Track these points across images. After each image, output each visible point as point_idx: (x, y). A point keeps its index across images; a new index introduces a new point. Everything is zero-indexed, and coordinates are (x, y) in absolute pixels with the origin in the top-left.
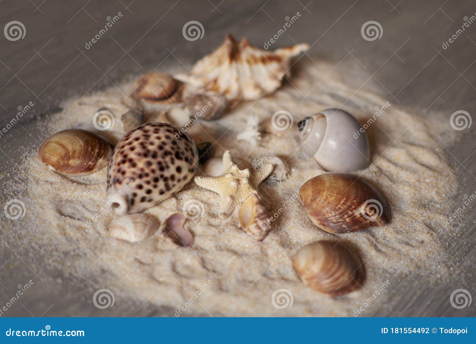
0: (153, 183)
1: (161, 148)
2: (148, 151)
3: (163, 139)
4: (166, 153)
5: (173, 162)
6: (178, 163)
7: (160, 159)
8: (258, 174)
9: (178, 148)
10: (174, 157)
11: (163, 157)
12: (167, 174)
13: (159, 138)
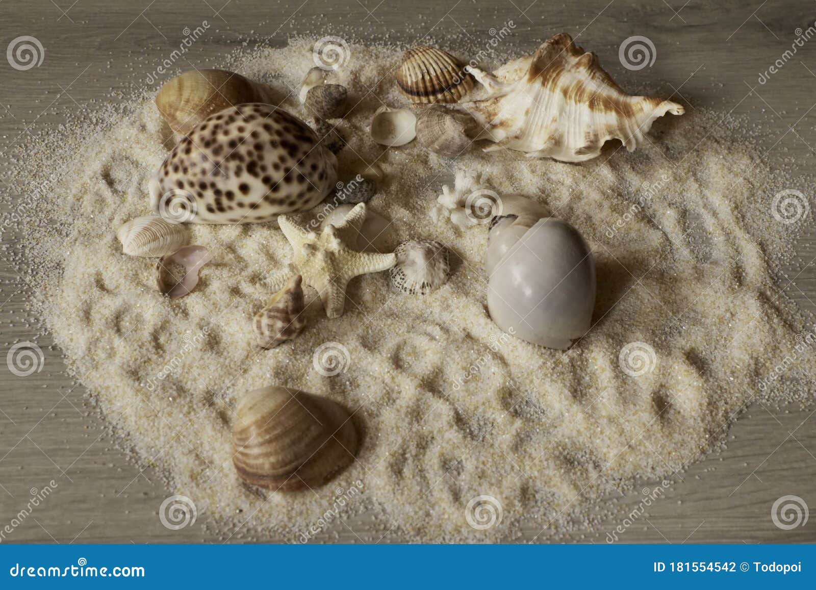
0: (197, 188)
1: (232, 144)
2: (214, 141)
3: (247, 135)
4: (236, 156)
5: (238, 173)
6: (246, 178)
7: (221, 159)
8: (362, 259)
9: (261, 158)
10: (244, 166)
11: (227, 160)
12: (222, 186)
13: (241, 130)
